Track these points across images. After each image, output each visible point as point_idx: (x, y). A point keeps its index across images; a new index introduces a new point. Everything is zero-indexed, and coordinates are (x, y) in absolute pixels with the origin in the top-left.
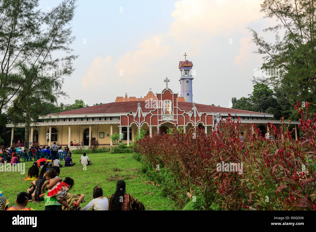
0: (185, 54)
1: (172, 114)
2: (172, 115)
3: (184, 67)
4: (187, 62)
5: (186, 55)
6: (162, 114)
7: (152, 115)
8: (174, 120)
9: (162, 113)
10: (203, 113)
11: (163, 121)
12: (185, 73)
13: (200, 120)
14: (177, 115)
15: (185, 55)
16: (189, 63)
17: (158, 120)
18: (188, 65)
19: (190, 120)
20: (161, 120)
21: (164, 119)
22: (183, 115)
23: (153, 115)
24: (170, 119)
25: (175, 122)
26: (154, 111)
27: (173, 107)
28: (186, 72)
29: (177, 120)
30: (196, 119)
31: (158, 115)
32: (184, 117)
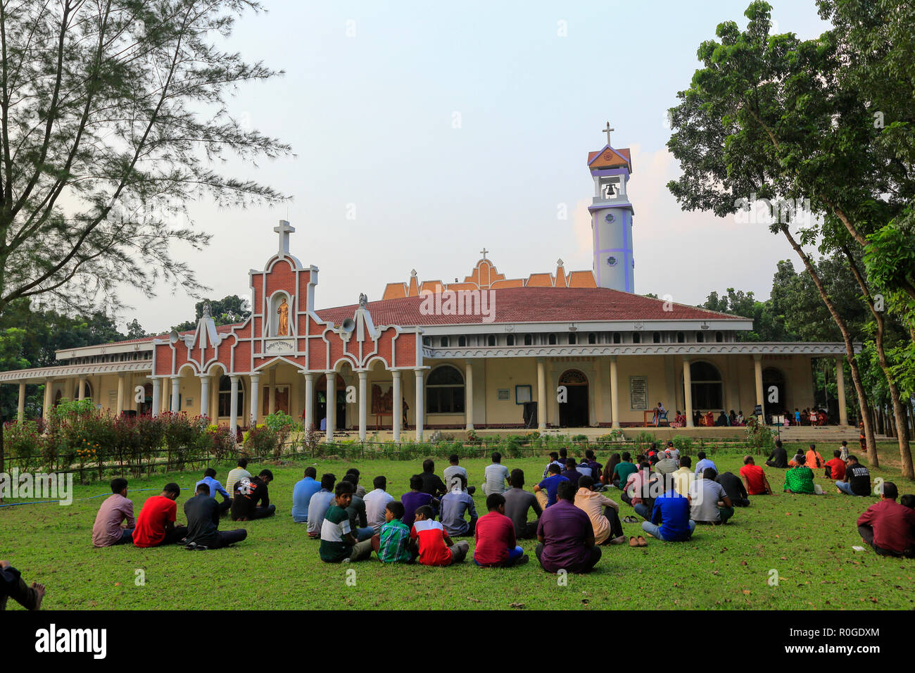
0: (608, 125)
1: (292, 335)
2: (292, 337)
3: (600, 168)
4: (608, 151)
5: (611, 128)
6: (263, 338)
7: (237, 339)
8: (297, 354)
9: (264, 334)
10: (385, 328)
11: (267, 358)
12: (607, 191)
13: (375, 352)
14: (307, 336)
15: (609, 130)
16: (615, 157)
17: (253, 355)
18: (609, 163)
19: (345, 353)
20: (261, 355)
21: (270, 353)
22: (323, 336)
23: (240, 340)
24: (286, 350)
25: (301, 358)
26: (242, 327)
27: (297, 312)
28: (611, 186)
29: (306, 353)
30: (363, 348)
31: (252, 339)
32: (328, 342)
